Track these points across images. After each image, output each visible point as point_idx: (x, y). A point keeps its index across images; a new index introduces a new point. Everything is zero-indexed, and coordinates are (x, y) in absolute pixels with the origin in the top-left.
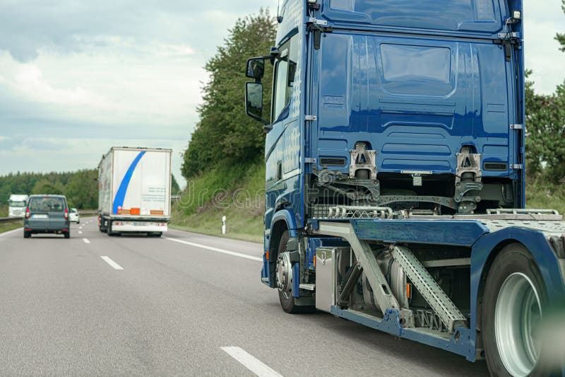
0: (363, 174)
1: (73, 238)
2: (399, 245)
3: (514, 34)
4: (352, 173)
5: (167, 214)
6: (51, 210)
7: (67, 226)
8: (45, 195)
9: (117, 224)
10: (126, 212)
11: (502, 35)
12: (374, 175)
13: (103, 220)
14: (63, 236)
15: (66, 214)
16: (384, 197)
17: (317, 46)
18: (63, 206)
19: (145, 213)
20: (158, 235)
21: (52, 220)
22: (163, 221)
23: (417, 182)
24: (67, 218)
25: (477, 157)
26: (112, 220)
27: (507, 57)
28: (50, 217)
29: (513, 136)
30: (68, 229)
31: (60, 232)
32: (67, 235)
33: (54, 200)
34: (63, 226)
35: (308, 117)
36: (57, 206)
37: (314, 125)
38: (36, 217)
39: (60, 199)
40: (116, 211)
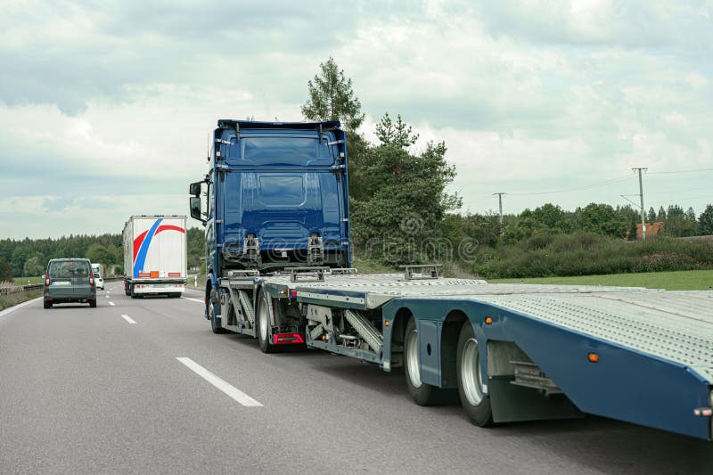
0: (251, 251)
1: (100, 306)
2: (241, 290)
3: (342, 166)
4: (245, 251)
5: (184, 275)
6: (74, 276)
7: (92, 294)
8: (67, 259)
9: (139, 287)
10: (146, 275)
11: (334, 167)
12: (258, 252)
13: (127, 284)
14: (88, 304)
15: (91, 280)
16: (265, 264)
17: (222, 180)
18: (87, 270)
19: (163, 276)
20: (177, 295)
21: (76, 287)
22: (181, 282)
23: (284, 255)
24: (93, 284)
25: (320, 239)
26: (134, 284)
27: (338, 179)
28: (73, 283)
29: (343, 225)
30: (94, 296)
31: (85, 300)
32: (93, 304)
33: (76, 264)
34: (89, 293)
35: (218, 221)
36: (80, 271)
37: (222, 226)
38: (57, 284)
39: (84, 263)
40: (136, 275)
